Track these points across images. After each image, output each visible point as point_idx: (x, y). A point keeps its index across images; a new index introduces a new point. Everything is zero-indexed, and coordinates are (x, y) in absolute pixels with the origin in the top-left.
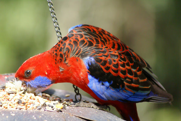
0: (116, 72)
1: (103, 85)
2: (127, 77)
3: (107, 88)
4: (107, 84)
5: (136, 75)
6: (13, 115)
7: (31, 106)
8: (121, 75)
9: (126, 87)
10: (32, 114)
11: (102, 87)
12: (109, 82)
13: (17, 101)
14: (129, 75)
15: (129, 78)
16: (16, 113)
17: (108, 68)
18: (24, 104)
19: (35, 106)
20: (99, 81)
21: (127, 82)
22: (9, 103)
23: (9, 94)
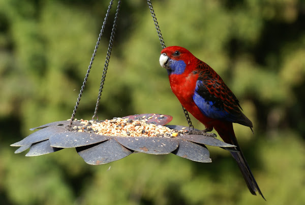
0: (218, 94)
1: (208, 103)
2: (226, 100)
3: (211, 107)
4: (211, 103)
5: (231, 101)
6: (137, 140)
7: (153, 134)
8: (222, 98)
9: (225, 109)
10: (152, 139)
11: (208, 105)
12: (213, 102)
13: (141, 131)
14: (227, 100)
15: (227, 101)
16: (139, 139)
17: (212, 91)
18: (147, 133)
19: (155, 134)
20: (206, 101)
21: (226, 104)
22: (135, 132)
23: (135, 126)
